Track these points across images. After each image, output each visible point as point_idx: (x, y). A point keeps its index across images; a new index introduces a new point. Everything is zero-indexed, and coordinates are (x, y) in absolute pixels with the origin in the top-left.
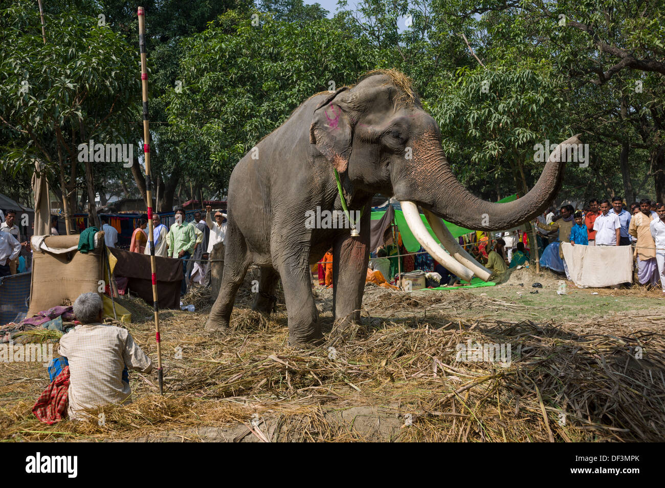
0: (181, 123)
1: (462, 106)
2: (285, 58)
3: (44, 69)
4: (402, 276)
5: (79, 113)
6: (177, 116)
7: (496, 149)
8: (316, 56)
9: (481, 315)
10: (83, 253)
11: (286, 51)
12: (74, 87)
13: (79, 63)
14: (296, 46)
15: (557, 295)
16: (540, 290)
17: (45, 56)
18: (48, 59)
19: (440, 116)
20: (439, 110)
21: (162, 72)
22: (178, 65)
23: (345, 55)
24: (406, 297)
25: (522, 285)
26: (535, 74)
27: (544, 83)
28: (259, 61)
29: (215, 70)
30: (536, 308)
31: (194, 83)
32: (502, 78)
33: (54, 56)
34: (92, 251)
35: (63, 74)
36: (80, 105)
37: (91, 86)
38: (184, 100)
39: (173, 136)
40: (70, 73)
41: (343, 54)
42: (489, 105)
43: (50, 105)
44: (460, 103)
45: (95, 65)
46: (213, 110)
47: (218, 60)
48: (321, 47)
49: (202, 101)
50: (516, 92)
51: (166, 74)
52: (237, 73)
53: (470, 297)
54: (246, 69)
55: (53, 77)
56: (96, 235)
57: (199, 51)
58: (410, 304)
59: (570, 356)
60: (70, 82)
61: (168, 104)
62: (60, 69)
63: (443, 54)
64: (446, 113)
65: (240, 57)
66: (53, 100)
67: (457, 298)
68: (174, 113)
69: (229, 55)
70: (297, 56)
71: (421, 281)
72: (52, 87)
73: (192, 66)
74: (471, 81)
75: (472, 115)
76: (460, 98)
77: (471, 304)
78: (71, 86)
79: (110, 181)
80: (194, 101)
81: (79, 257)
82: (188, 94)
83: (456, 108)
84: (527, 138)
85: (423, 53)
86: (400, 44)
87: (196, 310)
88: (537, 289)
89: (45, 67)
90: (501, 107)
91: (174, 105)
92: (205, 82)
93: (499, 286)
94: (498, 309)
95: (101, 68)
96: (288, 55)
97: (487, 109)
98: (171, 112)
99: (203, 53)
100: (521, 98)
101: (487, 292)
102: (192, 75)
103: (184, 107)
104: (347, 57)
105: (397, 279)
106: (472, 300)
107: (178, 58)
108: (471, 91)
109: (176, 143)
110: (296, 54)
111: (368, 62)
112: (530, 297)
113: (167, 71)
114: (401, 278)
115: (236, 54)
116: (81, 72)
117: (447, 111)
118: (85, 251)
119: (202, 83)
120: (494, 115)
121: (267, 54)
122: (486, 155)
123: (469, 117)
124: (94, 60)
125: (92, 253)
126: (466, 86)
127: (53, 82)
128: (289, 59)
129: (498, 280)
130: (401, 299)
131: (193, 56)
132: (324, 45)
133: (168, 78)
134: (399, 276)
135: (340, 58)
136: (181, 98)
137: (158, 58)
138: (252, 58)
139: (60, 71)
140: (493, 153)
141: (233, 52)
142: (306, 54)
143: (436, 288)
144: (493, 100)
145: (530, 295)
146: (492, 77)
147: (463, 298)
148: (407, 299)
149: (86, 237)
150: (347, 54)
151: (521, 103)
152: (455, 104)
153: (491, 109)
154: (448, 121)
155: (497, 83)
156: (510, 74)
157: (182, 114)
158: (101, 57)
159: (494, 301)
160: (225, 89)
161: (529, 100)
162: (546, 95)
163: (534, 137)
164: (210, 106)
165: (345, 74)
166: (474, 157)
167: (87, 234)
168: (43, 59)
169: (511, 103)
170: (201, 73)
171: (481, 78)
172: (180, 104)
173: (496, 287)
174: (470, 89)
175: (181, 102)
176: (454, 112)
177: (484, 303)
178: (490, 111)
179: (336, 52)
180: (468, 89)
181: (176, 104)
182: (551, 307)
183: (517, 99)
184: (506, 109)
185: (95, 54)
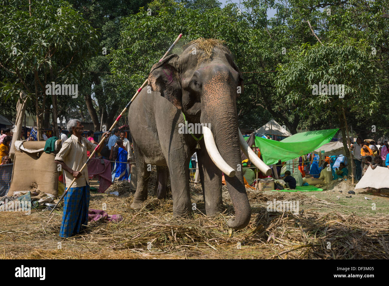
0: (119, 73)
1: (304, 69)
2: (189, 33)
3: (29, 32)
4: (258, 181)
5: (50, 63)
6: (117, 68)
7: (326, 98)
8: (210, 32)
9: (309, 209)
10: (47, 153)
11: (190, 28)
12: (47, 45)
13: (51, 30)
14: (197, 25)
15: (364, 199)
16: (353, 196)
17: (30, 25)
18: (32, 26)
19: (289, 75)
20: (289, 71)
21: (109, 39)
22: (119, 35)
23: (229, 32)
24: (259, 195)
25: (341, 192)
26: (355, 49)
27: (361, 55)
28: (172, 34)
29: (143, 39)
30: (348, 207)
31: (129, 47)
32: (332, 52)
33: (36, 24)
34: (53, 152)
35: (40, 37)
36: (51, 57)
37: (58, 45)
38: (122, 58)
39: (113, 81)
40: (45, 36)
41: (228, 32)
42: (323, 69)
43: (31, 56)
44: (303, 67)
45: (61, 31)
46: (141, 65)
47: (145, 33)
48: (213, 27)
49: (133, 59)
50: (341, 61)
51: (112, 41)
52: (157, 41)
53: (303, 197)
54: (163, 39)
55: (34, 38)
56: (56, 142)
57: (133, 26)
58: (262, 199)
59: (360, 236)
60: (44, 42)
61: (111, 60)
62: (38, 33)
63: (297, 34)
64: (293, 73)
65: (160, 31)
66: (33, 53)
67: (294, 197)
68: (115, 66)
69: (153, 30)
70: (197, 32)
71: (271, 185)
72: (33, 44)
73: (128, 36)
74: (311, 53)
75: (311, 75)
76: (303, 63)
77: (303, 202)
78: (45, 44)
79: (73, 110)
80: (128, 59)
81: (44, 156)
82: (125, 54)
83: (300, 70)
84: (347, 92)
85: (283, 33)
86: (268, 26)
87: (119, 195)
88: (351, 195)
89: (29, 31)
90: (330, 71)
91: (115, 61)
92: (136, 47)
93: (325, 192)
94: (322, 206)
95: (65, 34)
96: (192, 31)
97: (321, 72)
98: (113, 66)
99: (136, 28)
100: (344, 65)
101: (316, 195)
102: (128, 42)
103: (121, 63)
104: (230, 34)
105: (255, 183)
106: (305, 199)
107: (120, 30)
108: (310, 59)
109: (115, 86)
110: (197, 30)
111: (244, 38)
112: (345, 200)
113: (112, 39)
114: (258, 182)
115: (157, 29)
116: (52, 36)
117: (293, 72)
118: (48, 152)
119: (134, 47)
120: (325, 76)
121: (177, 30)
122: (319, 102)
123: (308, 76)
124: (60, 28)
125: (53, 154)
126: (307, 56)
127: (34, 41)
128: (192, 34)
129: (325, 187)
130: (256, 195)
131: (129, 30)
132: (215, 25)
133: (113, 43)
134: (257, 181)
135: (225, 34)
136: (120, 56)
137: (107, 30)
138: (167, 32)
139: (39, 34)
140: (324, 101)
141: (155, 27)
142: (203, 31)
143: (281, 190)
144: (325, 66)
145: (346, 198)
146: (325, 50)
147: (298, 198)
148: (260, 196)
149: (50, 143)
150: (231, 32)
151: (344, 68)
152: (299, 68)
153: (324, 72)
154: (294, 78)
155: (329, 54)
156: (338, 49)
157: (120, 67)
158: (66, 26)
159: (320, 201)
160: (149, 52)
161: (349, 66)
162: (362, 63)
163: (353, 91)
164: (138, 63)
165: (228, 44)
166: (311, 103)
167: (50, 141)
168: (29, 26)
169: (337, 68)
170: (134, 40)
171: (318, 51)
172: (119, 61)
173: (323, 192)
174: (309, 57)
175: (120, 59)
176: (299, 73)
177: (312, 201)
178: (322, 73)
179: (223, 30)
180: (308, 57)
181: (116, 60)
182: (359, 207)
183: (342, 65)
184: (334, 72)
185: (62, 24)
